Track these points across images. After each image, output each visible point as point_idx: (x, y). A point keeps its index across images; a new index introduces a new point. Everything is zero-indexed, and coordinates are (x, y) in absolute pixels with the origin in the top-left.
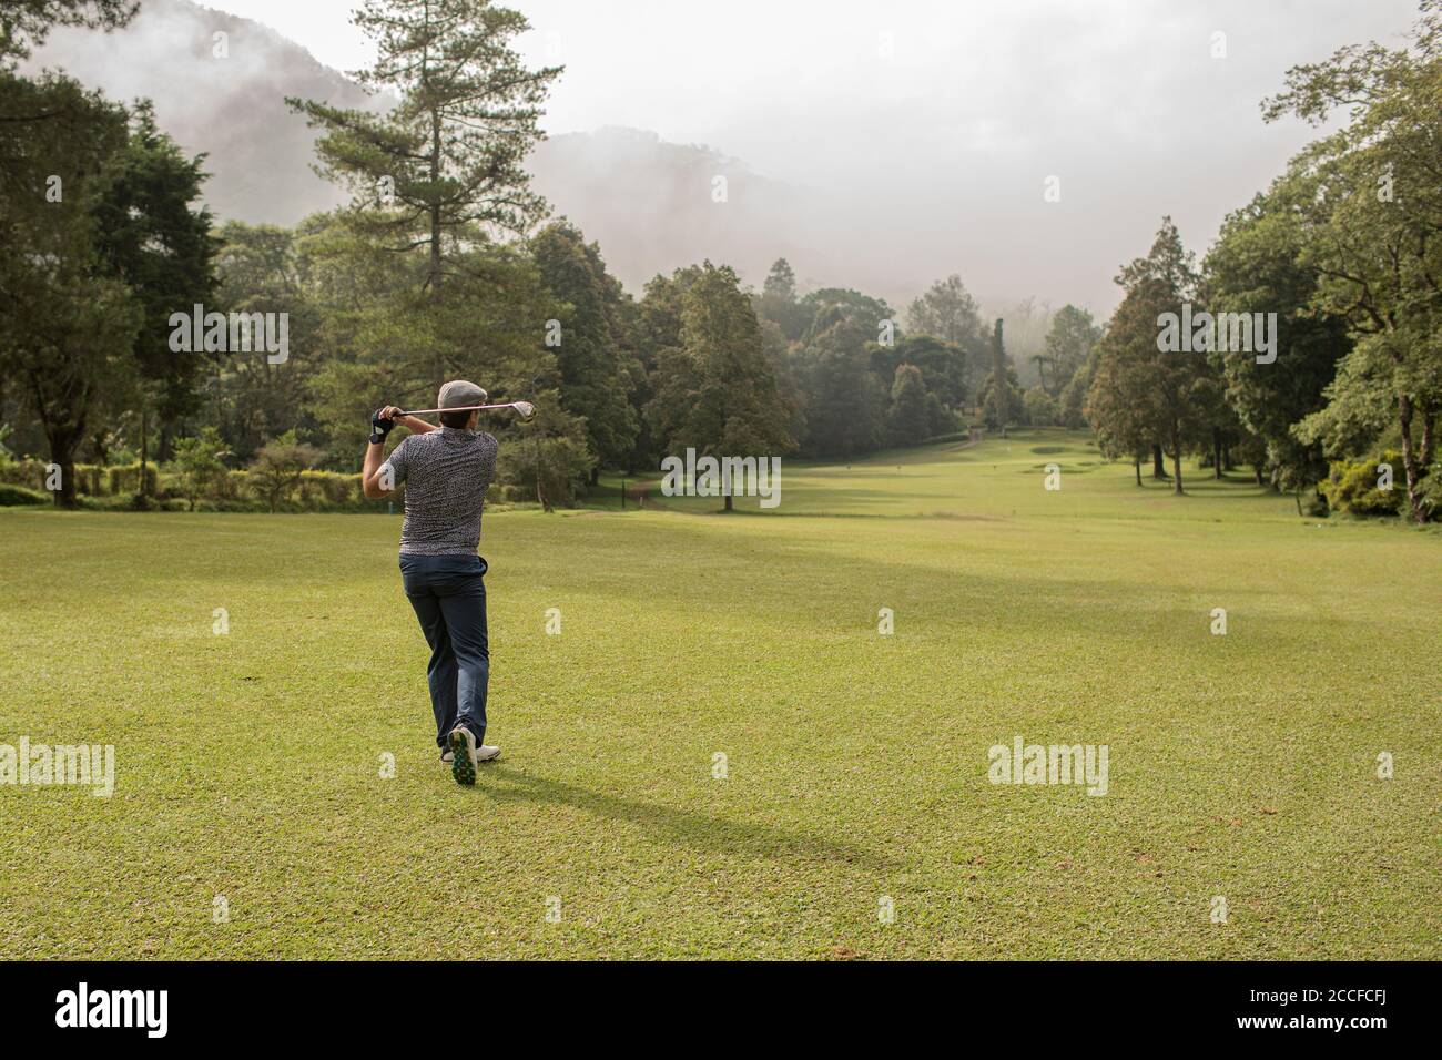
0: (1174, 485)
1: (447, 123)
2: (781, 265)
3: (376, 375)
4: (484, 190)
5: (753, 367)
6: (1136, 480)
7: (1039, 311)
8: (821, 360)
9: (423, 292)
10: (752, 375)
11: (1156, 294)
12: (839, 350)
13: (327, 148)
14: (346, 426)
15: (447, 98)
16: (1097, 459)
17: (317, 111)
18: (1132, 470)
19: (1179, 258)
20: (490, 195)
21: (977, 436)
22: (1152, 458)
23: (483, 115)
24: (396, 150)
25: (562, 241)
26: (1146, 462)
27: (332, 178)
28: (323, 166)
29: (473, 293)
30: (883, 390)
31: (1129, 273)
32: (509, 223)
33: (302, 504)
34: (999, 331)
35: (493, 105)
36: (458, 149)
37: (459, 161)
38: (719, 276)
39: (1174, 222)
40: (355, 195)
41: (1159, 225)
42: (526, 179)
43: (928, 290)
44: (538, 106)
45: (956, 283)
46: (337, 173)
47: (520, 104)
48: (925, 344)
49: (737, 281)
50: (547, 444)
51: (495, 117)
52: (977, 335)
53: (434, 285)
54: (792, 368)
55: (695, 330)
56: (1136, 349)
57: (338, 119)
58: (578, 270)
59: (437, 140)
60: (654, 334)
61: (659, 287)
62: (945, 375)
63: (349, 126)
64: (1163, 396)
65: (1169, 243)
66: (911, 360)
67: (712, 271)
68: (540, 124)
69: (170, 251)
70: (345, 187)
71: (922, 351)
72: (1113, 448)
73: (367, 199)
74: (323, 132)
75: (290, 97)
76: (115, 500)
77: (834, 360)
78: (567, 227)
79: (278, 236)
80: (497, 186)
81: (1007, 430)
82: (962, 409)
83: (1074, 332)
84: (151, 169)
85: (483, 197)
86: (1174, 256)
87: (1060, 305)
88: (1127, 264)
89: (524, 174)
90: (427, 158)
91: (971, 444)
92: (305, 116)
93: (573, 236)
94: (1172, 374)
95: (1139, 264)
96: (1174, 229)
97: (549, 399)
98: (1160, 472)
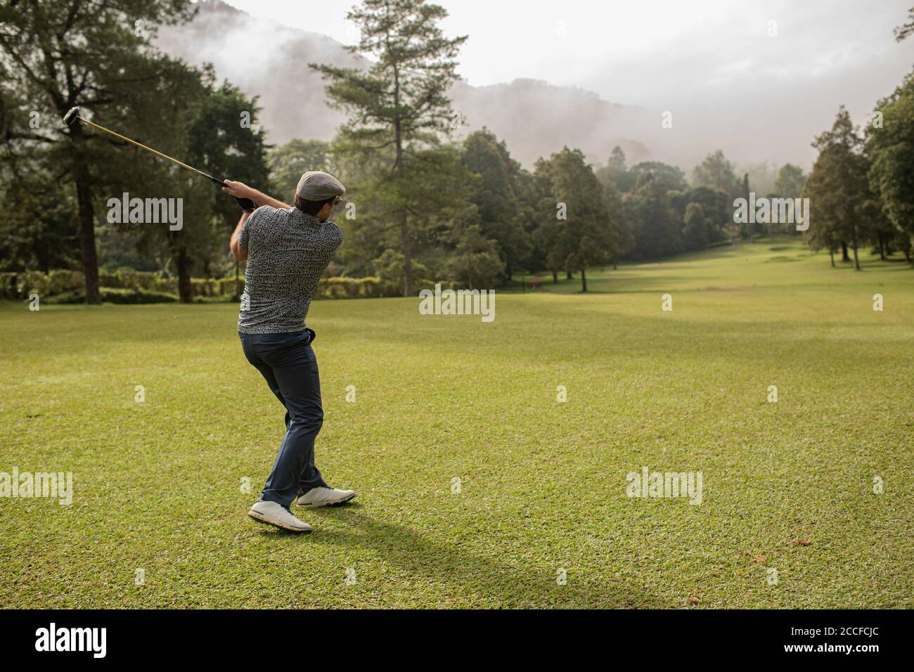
0: (855, 265)
1: (402, 72)
2: (617, 150)
3: (366, 220)
4: (425, 110)
5: (595, 207)
6: (831, 264)
7: (771, 169)
8: (642, 203)
9: (393, 171)
10: (595, 211)
11: (837, 152)
12: (652, 197)
13: (333, 91)
14: (349, 250)
15: (402, 60)
16: (808, 252)
17: (326, 70)
18: (828, 258)
19: (850, 129)
20: (429, 113)
21: (736, 243)
22: (840, 250)
23: (424, 67)
24: (374, 90)
25: (482, 139)
26: (837, 252)
27: (338, 108)
28: (332, 101)
29: (422, 170)
30: (679, 218)
31: (820, 141)
32: (440, 128)
33: (332, 297)
34: (746, 181)
35: (428, 61)
36: (410, 87)
37: (410, 94)
38: (573, 155)
39: (846, 109)
40: (350, 117)
41: (837, 111)
42: (448, 102)
43: (704, 159)
44: (454, 60)
45: (720, 154)
46: (339, 105)
47: (444, 59)
48: (703, 191)
49: (584, 157)
50: (475, 257)
51: (430, 68)
52: (734, 184)
53: (399, 167)
54: (624, 208)
55: (561, 187)
56: (827, 185)
57: (339, 74)
58: (492, 156)
59: (397, 83)
60: (540, 192)
61: (542, 165)
62: (716, 208)
63: (346, 78)
64: (845, 213)
65: (844, 121)
66: (696, 200)
67: (569, 152)
68: (456, 71)
69: (243, 154)
70: (344, 112)
71: (703, 195)
72: (816, 245)
73: (358, 118)
74: (330, 82)
75: (311, 63)
76: (221, 299)
77: (649, 202)
78: (487, 133)
79: (321, 146)
80: (433, 107)
81: (754, 239)
82: (728, 228)
83: (791, 178)
84: (228, 107)
85: (425, 114)
86: (848, 128)
87: (782, 164)
88: (819, 135)
89: (447, 99)
90: (392, 94)
91: (732, 247)
92: (320, 74)
93: (490, 138)
94: (849, 199)
95: (826, 135)
96: (847, 113)
97: (474, 230)
98: (846, 258)
